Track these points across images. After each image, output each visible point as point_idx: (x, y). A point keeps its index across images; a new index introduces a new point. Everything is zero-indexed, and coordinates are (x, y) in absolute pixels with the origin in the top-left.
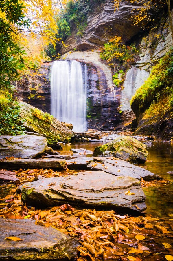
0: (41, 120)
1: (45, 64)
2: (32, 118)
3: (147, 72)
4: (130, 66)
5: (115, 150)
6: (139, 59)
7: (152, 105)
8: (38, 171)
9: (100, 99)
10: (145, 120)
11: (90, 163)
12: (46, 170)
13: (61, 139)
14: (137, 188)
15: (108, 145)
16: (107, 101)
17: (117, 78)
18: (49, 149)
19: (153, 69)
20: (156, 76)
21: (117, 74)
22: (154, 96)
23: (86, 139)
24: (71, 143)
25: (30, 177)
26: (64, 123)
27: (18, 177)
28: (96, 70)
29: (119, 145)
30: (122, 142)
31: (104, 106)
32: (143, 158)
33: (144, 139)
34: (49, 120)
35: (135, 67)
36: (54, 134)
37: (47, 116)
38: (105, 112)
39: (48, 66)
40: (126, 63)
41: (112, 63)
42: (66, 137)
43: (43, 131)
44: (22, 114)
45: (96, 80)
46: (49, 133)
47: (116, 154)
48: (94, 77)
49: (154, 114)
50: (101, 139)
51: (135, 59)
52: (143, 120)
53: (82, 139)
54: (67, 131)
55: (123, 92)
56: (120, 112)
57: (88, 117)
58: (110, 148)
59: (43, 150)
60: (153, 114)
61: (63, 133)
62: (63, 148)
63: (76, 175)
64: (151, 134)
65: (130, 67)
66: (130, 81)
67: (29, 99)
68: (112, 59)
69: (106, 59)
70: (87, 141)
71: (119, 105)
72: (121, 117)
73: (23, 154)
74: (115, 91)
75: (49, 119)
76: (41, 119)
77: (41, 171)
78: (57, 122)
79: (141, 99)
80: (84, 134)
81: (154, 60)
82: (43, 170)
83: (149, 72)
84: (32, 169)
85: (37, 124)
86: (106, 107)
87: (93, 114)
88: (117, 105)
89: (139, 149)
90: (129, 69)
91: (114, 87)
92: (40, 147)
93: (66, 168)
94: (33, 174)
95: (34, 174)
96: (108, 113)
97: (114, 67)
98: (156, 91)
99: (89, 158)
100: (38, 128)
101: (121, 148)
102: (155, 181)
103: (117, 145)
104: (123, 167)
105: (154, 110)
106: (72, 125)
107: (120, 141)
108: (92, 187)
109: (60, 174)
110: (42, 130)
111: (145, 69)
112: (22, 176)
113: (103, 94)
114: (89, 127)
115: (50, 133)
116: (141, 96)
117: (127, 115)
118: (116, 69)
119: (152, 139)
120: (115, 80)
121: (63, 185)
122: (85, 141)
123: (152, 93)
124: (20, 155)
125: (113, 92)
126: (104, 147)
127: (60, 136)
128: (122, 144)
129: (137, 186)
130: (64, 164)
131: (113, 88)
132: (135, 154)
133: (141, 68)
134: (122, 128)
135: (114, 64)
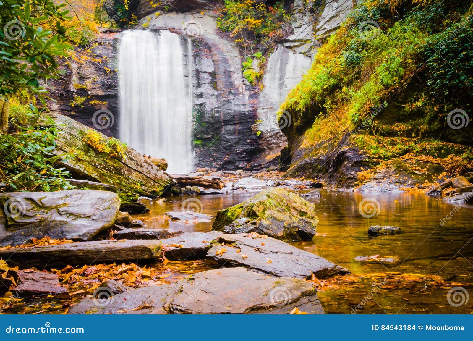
0: (101, 153)
1: (106, 36)
2: (82, 150)
3: (306, 58)
4: (275, 46)
5: (258, 216)
6: (292, 33)
7: (317, 121)
8: (106, 268)
9: (218, 108)
10: (305, 150)
11: (211, 247)
12: (123, 265)
13: (143, 190)
14: (310, 301)
15: (242, 207)
16: (233, 112)
17: (250, 68)
18: (123, 217)
19: (318, 53)
20: (324, 66)
21: (251, 60)
22: (322, 105)
23: (194, 189)
24: (164, 199)
25: (91, 283)
26: (149, 157)
27: (64, 283)
28: (211, 51)
29: (265, 206)
30: (270, 200)
31: (227, 123)
32: (308, 230)
33: (304, 186)
34: (117, 152)
35: (284, 47)
36: (128, 180)
37: (115, 145)
38: (229, 133)
39: (112, 40)
40: (266, 39)
41: (241, 38)
42: (154, 185)
43: (106, 176)
44: (62, 140)
45: (211, 70)
46: (119, 178)
47: (260, 225)
48: (207, 66)
49: (323, 138)
50: (224, 188)
51: (284, 33)
52: (302, 149)
53: (186, 188)
54: (156, 175)
55: (262, 94)
56: (258, 133)
57: (195, 144)
58: (247, 211)
59: (111, 219)
60: (320, 138)
61: (148, 177)
62: (149, 210)
63: (190, 279)
64: (317, 177)
65: (276, 48)
66: (275, 74)
67: (73, 106)
68: (241, 30)
69: (230, 29)
70: (197, 192)
71: (256, 119)
72: (260, 142)
73: (70, 230)
74: (247, 93)
75: (118, 150)
76: (101, 150)
77: (112, 267)
78: (136, 156)
79: (298, 109)
80: (189, 179)
81: (318, 35)
82: (117, 266)
83: (310, 57)
84: (93, 265)
85: (92, 161)
86: (231, 123)
87: (205, 136)
88: (252, 120)
89: (302, 213)
90: (274, 50)
91: (246, 85)
92: (105, 213)
93: (162, 257)
94: (96, 275)
95: (99, 276)
96: (235, 135)
97: (245, 46)
98: (323, 94)
99: (208, 233)
100: (95, 170)
101: (268, 213)
102: (337, 279)
103: (261, 206)
104: (277, 252)
105: (322, 130)
106: (165, 162)
107: (265, 198)
108: (228, 309)
109: (153, 273)
110: (104, 173)
111: (303, 51)
112: (71, 282)
113: (224, 99)
114: (198, 162)
115: (122, 178)
116: (297, 103)
117: (271, 139)
118: (248, 49)
119: (319, 186)
120: (247, 72)
121: (170, 308)
122: (192, 193)
123: (317, 98)
124: (62, 232)
125: (243, 94)
126: (235, 211)
127: (143, 185)
128: (270, 204)
129: (309, 298)
130: (160, 251)
131: (244, 86)
132: (294, 223)
133: (295, 49)
134: (261, 165)
135: (245, 40)
